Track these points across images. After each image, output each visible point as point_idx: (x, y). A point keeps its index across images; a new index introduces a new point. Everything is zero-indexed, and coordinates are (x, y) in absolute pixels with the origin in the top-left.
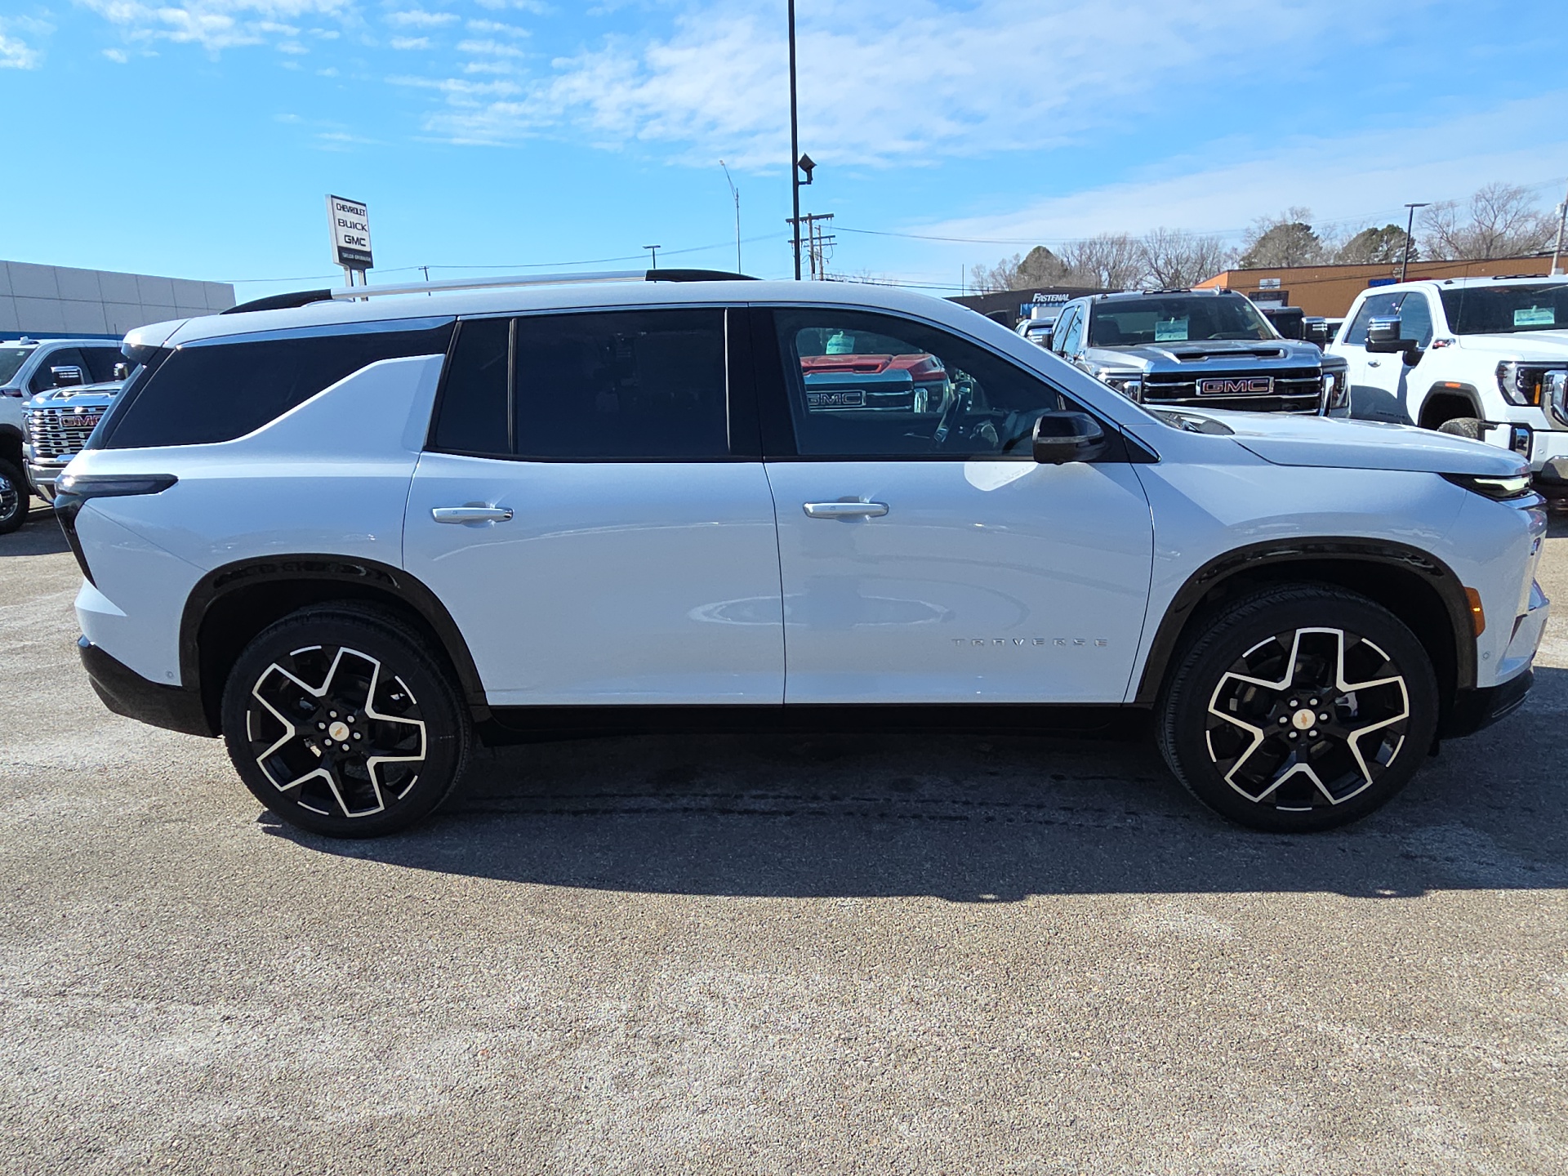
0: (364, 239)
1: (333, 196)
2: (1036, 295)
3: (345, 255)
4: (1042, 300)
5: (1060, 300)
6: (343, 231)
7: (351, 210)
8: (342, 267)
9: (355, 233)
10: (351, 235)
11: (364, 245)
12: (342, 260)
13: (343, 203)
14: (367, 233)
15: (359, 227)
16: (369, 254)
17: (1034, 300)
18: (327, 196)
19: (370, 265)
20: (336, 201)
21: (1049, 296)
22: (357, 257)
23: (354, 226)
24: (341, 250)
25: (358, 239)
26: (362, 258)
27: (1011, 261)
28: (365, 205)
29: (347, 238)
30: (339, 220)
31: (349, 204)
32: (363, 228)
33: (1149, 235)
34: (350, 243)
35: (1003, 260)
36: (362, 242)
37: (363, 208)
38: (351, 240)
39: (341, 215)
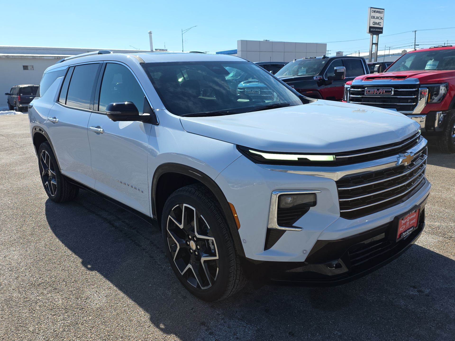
0: (381, 23)
1: (371, 8)
3: (372, 30)
6: (373, 20)
7: (378, 12)
8: (370, 34)
9: (377, 21)
10: (376, 22)
11: (381, 25)
12: (370, 32)
13: (374, 10)
14: (383, 20)
15: (380, 18)
16: (382, 28)
18: (369, 8)
19: (381, 32)
20: (372, 9)
22: (377, 30)
23: (378, 18)
24: (370, 28)
25: (378, 23)
26: (379, 30)
28: (384, 9)
29: (374, 23)
30: (372, 16)
31: (377, 10)
32: (381, 18)
34: (375, 25)
36: (380, 24)
37: (383, 10)
38: (375, 23)
39: (373, 14)
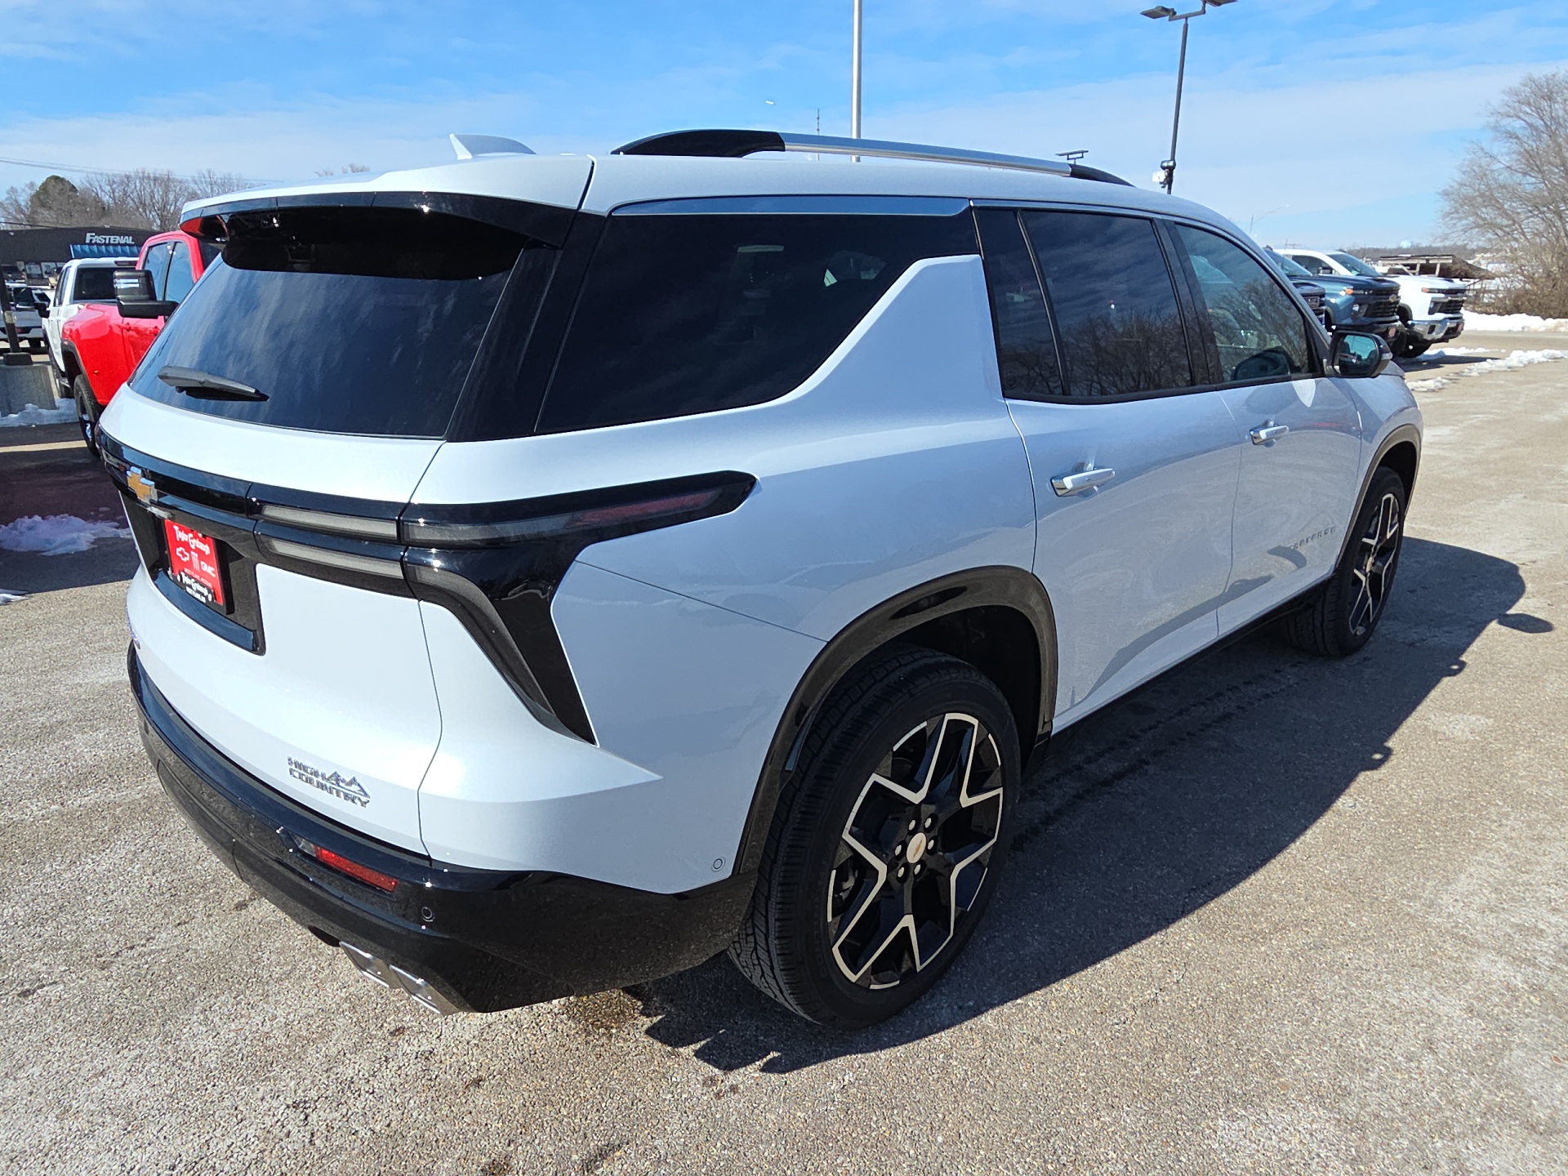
2: (88, 235)
4: (98, 242)
5: (122, 242)
17: (87, 241)
21: (108, 237)
27: (23, 190)
33: (196, 175)
35: (12, 188)
